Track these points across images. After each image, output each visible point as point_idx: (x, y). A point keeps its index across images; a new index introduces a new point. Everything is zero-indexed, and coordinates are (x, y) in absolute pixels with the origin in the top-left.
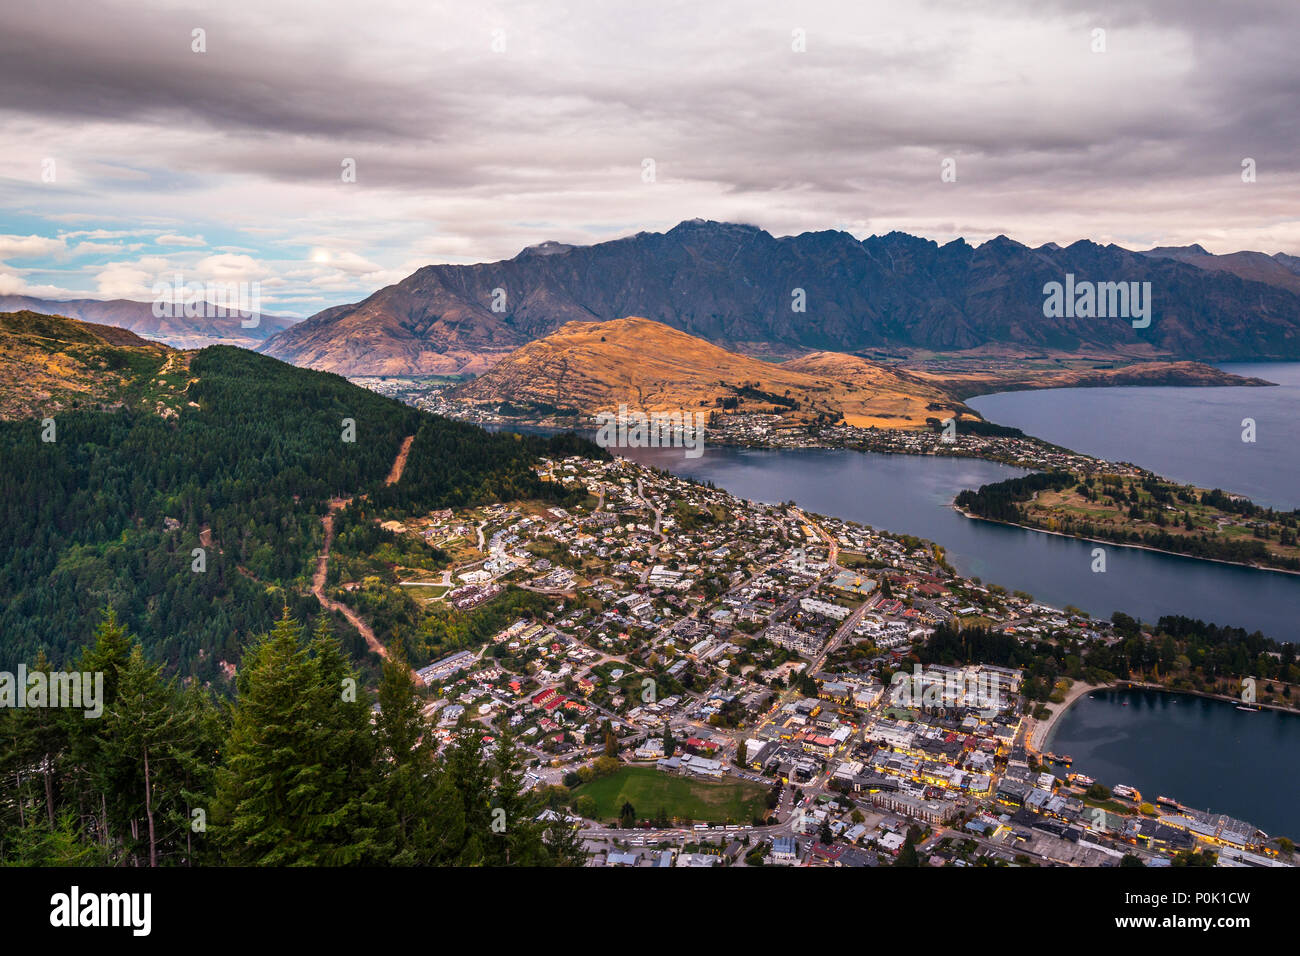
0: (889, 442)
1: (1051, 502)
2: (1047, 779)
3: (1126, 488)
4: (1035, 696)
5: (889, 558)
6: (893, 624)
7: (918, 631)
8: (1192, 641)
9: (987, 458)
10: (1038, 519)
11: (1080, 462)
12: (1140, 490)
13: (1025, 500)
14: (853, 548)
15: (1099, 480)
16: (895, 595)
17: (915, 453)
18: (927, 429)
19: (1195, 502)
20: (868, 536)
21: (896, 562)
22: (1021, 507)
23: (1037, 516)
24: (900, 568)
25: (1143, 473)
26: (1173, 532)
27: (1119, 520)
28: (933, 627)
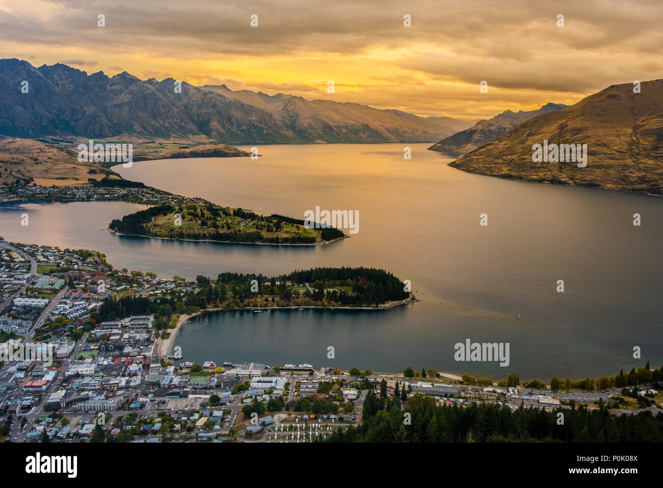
0: (65, 194)
1: (162, 221)
2: (172, 369)
3: (199, 211)
4: (162, 327)
5: (71, 265)
6: (77, 303)
7: (93, 305)
8: (233, 283)
9: (125, 200)
10: (156, 232)
11: (176, 199)
12: (205, 211)
13: (148, 222)
14: (47, 262)
15: (185, 208)
16: (77, 286)
17: (83, 200)
18: (89, 185)
19: (230, 215)
20: (57, 253)
21: (76, 267)
22: (147, 226)
23: (155, 230)
24: (79, 270)
25: (206, 202)
26: (221, 231)
27: (196, 227)
28: (102, 301)
